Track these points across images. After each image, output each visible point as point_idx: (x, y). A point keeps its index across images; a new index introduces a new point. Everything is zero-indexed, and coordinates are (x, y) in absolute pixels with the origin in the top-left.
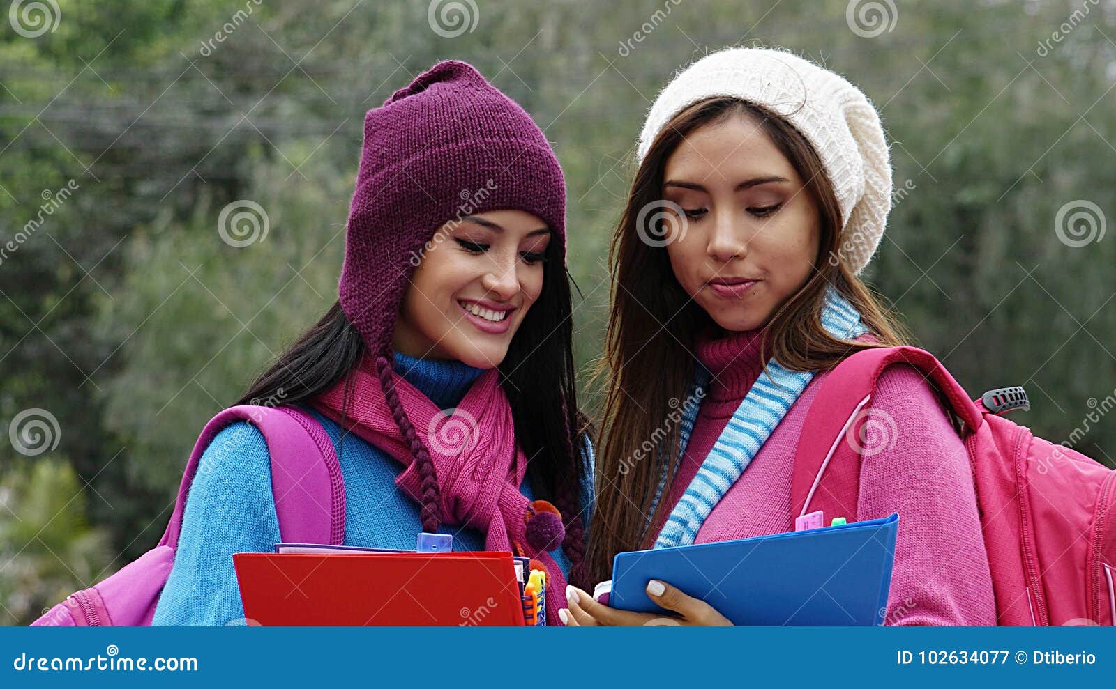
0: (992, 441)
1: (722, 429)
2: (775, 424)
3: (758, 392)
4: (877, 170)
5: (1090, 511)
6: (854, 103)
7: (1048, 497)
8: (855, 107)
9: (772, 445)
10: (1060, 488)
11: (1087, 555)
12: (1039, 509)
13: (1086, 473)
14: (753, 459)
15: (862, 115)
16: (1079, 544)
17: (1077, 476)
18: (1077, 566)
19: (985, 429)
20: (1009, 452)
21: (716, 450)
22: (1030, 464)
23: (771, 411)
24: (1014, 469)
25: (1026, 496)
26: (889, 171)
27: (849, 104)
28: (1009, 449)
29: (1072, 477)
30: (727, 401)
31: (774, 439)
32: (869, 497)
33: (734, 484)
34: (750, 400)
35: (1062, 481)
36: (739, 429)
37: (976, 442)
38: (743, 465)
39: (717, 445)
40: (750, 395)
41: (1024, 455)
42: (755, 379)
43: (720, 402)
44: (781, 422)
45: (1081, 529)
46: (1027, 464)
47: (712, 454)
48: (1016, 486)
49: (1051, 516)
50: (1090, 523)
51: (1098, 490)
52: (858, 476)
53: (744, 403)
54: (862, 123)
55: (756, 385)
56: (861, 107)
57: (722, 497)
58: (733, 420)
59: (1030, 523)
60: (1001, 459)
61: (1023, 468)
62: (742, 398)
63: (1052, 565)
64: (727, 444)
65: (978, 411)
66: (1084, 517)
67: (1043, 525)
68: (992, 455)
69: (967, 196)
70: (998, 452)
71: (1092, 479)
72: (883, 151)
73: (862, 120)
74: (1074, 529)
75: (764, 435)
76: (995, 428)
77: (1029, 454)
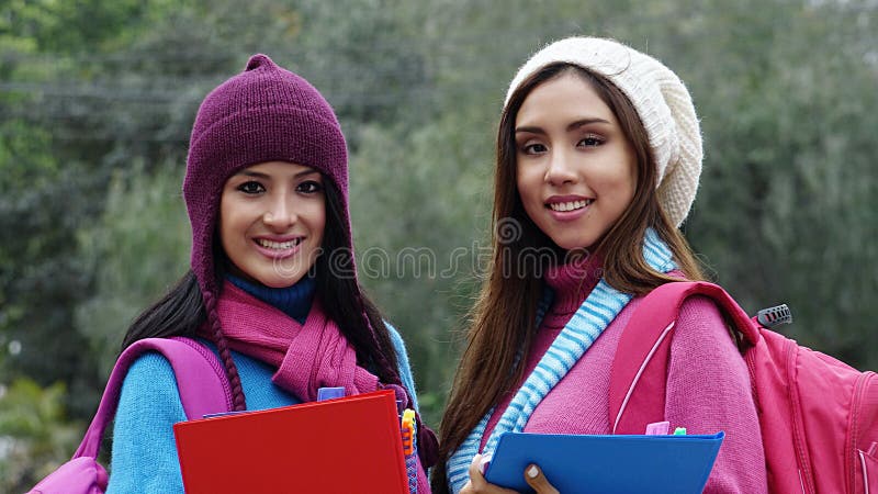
0: (768, 353)
1: (555, 337)
2: (597, 335)
3: (586, 309)
4: (690, 137)
5: (847, 408)
6: (669, 81)
7: (814, 396)
8: (669, 84)
9: (593, 352)
10: (823, 390)
11: (846, 443)
12: (807, 408)
13: (842, 376)
14: (578, 361)
15: (676, 91)
16: (840, 435)
17: (835, 379)
18: (839, 452)
19: (762, 342)
20: (781, 360)
21: (550, 353)
22: (799, 372)
23: (594, 324)
24: (786, 375)
25: (797, 397)
26: (699, 140)
27: (665, 82)
28: (781, 358)
29: (832, 381)
30: (562, 315)
31: (595, 347)
32: (674, 404)
33: (561, 380)
34: (579, 315)
35: (824, 384)
36: (568, 337)
37: (756, 353)
38: (570, 365)
39: (551, 349)
40: (579, 311)
41: (794, 363)
42: (585, 298)
43: (557, 314)
44: (602, 333)
45: (841, 424)
46: (797, 371)
47: (546, 356)
48: (788, 388)
49: (816, 413)
50: (848, 417)
51: (852, 391)
52: (665, 387)
53: (574, 317)
54: (676, 99)
55: (585, 304)
56: (675, 85)
57: (552, 389)
58: (564, 330)
59: (801, 420)
60: (775, 367)
61: (794, 374)
62: (573, 313)
63: (819, 451)
64: (558, 348)
65: (756, 326)
66: (843, 413)
67: (811, 421)
68: (768, 364)
69: (757, 156)
70: (771, 360)
71: (847, 382)
72: (694, 123)
73: (676, 95)
74: (835, 423)
75: (588, 343)
76: (769, 340)
77: (798, 363)
